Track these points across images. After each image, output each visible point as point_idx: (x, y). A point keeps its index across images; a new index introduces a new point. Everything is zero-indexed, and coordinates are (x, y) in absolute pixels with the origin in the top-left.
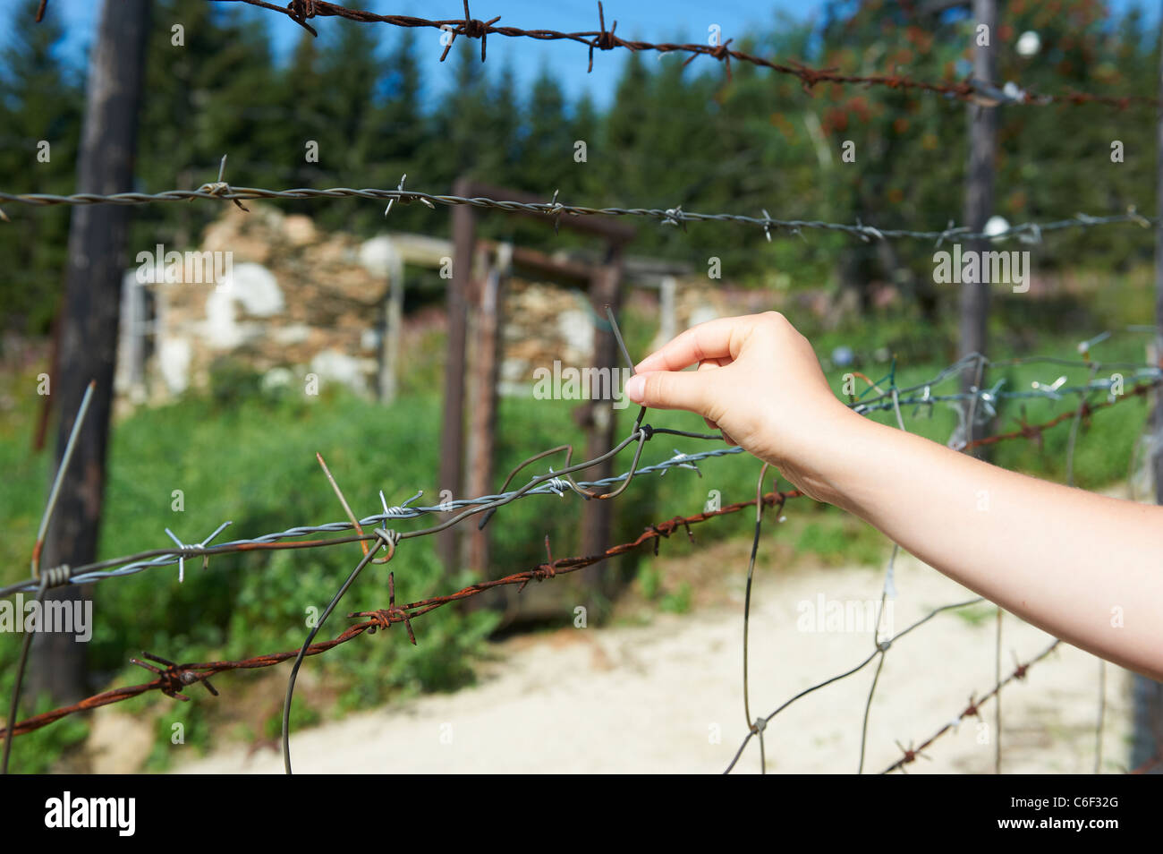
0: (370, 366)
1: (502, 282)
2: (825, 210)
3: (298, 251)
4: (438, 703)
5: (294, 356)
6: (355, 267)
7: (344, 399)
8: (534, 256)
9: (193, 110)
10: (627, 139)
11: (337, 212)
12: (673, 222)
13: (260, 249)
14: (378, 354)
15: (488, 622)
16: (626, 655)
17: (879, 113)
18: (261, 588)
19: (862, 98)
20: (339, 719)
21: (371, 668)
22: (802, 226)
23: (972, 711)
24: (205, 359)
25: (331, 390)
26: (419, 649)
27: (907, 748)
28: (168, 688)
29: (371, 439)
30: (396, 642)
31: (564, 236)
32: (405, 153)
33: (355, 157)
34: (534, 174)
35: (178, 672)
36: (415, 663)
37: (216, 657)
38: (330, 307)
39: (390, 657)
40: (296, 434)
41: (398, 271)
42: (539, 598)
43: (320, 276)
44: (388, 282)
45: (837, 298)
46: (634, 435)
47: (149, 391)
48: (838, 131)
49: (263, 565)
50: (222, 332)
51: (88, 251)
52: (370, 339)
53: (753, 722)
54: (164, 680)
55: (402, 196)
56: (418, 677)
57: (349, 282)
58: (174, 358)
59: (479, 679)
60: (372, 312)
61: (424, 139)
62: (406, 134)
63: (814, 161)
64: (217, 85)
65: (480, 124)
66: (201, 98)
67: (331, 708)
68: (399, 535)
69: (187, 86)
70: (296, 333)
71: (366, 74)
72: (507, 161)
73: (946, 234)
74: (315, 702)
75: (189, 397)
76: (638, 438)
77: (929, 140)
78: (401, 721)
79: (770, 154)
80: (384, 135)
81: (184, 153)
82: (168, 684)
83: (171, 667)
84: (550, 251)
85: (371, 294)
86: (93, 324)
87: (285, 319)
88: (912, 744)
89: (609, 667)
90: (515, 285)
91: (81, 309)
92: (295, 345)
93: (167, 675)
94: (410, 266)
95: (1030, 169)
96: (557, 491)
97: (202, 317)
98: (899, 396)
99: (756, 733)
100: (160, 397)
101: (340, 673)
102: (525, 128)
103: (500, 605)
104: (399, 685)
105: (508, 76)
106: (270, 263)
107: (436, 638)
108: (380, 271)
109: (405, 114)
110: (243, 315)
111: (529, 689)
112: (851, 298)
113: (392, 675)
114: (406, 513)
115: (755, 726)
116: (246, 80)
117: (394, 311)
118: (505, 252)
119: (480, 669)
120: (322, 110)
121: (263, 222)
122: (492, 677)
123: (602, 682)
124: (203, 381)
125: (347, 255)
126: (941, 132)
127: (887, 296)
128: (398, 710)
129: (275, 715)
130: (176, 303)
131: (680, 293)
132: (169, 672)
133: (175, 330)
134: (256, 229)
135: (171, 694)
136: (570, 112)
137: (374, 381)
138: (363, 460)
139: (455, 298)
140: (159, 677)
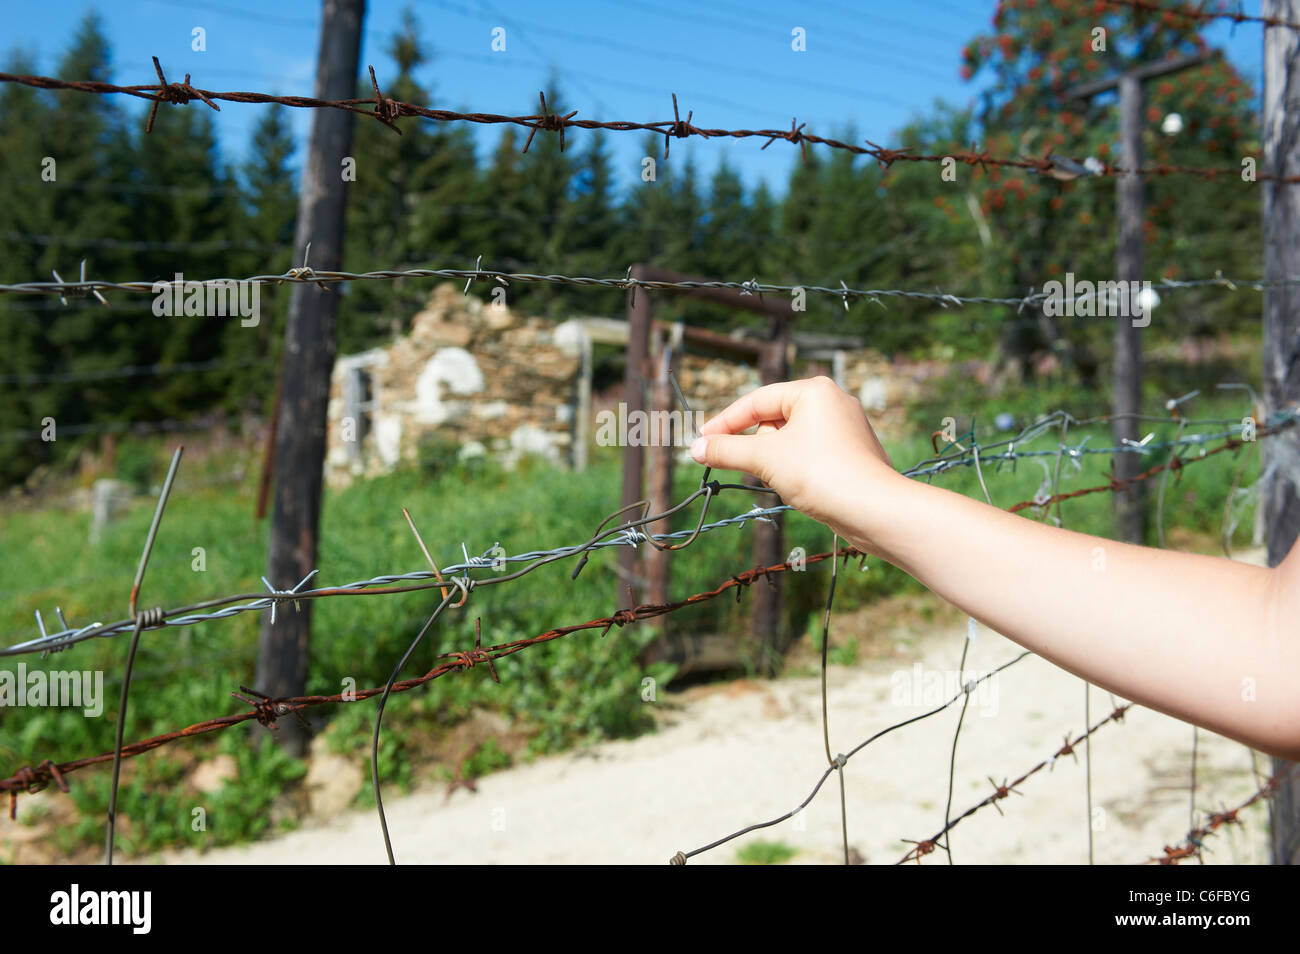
0: (564, 438)
1: (675, 358)
2: (987, 285)
3: (497, 335)
4: (620, 747)
5: (494, 430)
6: (547, 348)
7: (540, 467)
8: (708, 334)
9: (406, 211)
10: (802, 224)
11: (537, 297)
12: (748, 293)
13: (462, 334)
14: (571, 427)
15: (668, 673)
16: (796, 705)
17: (1035, 192)
18: (458, 642)
19: (1020, 180)
20: (529, 761)
21: (558, 715)
22: (879, 294)
23: (1067, 750)
24: (414, 434)
25: (528, 461)
26: (600, 697)
27: (999, 784)
28: (263, 718)
29: (560, 505)
30: (581, 691)
31: (743, 316)
32: (597, 242)
33: (551, 248)
34: (715, 258)
35: (274, 706)
36: (598, 710)
37: (418, 705)
38: (526, 385)
39: (576, 705)
40: (491, 500)
41: (587, 349)
42: (714, 651)
43: (516, 357)
44: (581, 358)
45: (1000, 368)
46: (701, 490)
47: (365, 464)
48: (997, 210)
49: (461, 619)
50: (430, 409)
51: (299, 339)
52: (563, 413)
53: (834, 757)
54: (260, 711)
55: (479, 275)
56: (600, 724)
57: (543, 362)
58: (388, 434)
59: (660, 725)
60: (564, 388)
61: (615, 229)
62: (599, 226)
63: (976, 240)
64: (427, 188)
65: (663, 215)
66: (412, 199)
67: (523, 752)
68: (473, 582)
69: (401, 189)
70: (499, 409)
71: (560, 172)
72: (690, 247)
73: (1027, 300)
74: (507, 746)
75: (401, 470)
76: (705, 493)
77: (1085, 217)
78: (587, 762)
79: (933, 236)
80: (576, 226)
81: (398, 248)
82: (263, 715)
83: (266, 701)
84: (729, 331)
85: (563, 373)
86: (305, 404)
87: (486, 397)
88: (1005, 780)
89: (781, 715)
90: (687, 361)
91: (294, 391)
92: (495, 420)
93: (261, 707)
94: (597, 345)
95: (1181, 242)
96: (631, 542)
97: (413, 397)
98: (979, 453)
99: (836, 768)
100: (376, 470)
101: (530, 720)
102: (707, 217)
103: (678, 658)
104: (584, 731)
105: (690, 170)
106: (470, 346)
107: (617, 687)
108: (572, 351)
109: (596, 208)
110: (448, 394)
111: (703, 736)
112: (1013, 366)
113: (577, 722)
114: (485, 563)
115: (835, 762)
116: (453, 181)
117: (584, 386)
118: (677, 331)
119: (659, 716)
120: (521, 206)
121: (466, 309)
122: (670, 724)
123: (773, 728)
124: (412, 453)
125: (543, 337)
126: (1096, 210)
127: (1049, 365)
128: (581, 755)
129: (470, 757)
130: (388, 385)
131: (850, 366)
132: (264, 704)
133: (386, 409)
134: (460, 316)
135: (265, 724)
136: (748, 200)
137: (567, 451)
138: (552, 524)
139: (631, 373)
140: (255, 709)
